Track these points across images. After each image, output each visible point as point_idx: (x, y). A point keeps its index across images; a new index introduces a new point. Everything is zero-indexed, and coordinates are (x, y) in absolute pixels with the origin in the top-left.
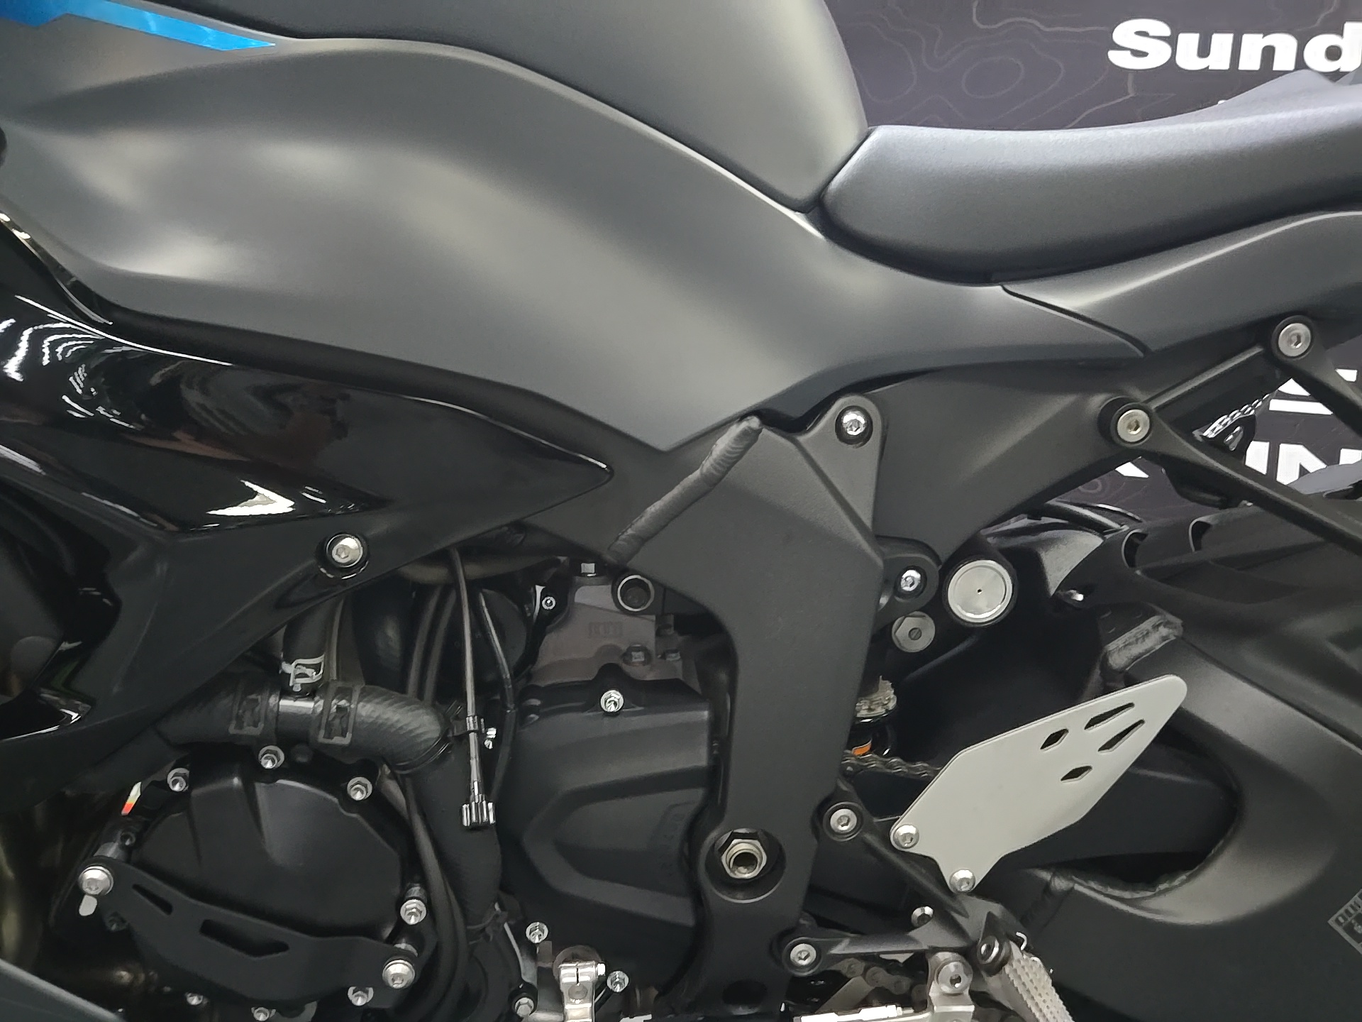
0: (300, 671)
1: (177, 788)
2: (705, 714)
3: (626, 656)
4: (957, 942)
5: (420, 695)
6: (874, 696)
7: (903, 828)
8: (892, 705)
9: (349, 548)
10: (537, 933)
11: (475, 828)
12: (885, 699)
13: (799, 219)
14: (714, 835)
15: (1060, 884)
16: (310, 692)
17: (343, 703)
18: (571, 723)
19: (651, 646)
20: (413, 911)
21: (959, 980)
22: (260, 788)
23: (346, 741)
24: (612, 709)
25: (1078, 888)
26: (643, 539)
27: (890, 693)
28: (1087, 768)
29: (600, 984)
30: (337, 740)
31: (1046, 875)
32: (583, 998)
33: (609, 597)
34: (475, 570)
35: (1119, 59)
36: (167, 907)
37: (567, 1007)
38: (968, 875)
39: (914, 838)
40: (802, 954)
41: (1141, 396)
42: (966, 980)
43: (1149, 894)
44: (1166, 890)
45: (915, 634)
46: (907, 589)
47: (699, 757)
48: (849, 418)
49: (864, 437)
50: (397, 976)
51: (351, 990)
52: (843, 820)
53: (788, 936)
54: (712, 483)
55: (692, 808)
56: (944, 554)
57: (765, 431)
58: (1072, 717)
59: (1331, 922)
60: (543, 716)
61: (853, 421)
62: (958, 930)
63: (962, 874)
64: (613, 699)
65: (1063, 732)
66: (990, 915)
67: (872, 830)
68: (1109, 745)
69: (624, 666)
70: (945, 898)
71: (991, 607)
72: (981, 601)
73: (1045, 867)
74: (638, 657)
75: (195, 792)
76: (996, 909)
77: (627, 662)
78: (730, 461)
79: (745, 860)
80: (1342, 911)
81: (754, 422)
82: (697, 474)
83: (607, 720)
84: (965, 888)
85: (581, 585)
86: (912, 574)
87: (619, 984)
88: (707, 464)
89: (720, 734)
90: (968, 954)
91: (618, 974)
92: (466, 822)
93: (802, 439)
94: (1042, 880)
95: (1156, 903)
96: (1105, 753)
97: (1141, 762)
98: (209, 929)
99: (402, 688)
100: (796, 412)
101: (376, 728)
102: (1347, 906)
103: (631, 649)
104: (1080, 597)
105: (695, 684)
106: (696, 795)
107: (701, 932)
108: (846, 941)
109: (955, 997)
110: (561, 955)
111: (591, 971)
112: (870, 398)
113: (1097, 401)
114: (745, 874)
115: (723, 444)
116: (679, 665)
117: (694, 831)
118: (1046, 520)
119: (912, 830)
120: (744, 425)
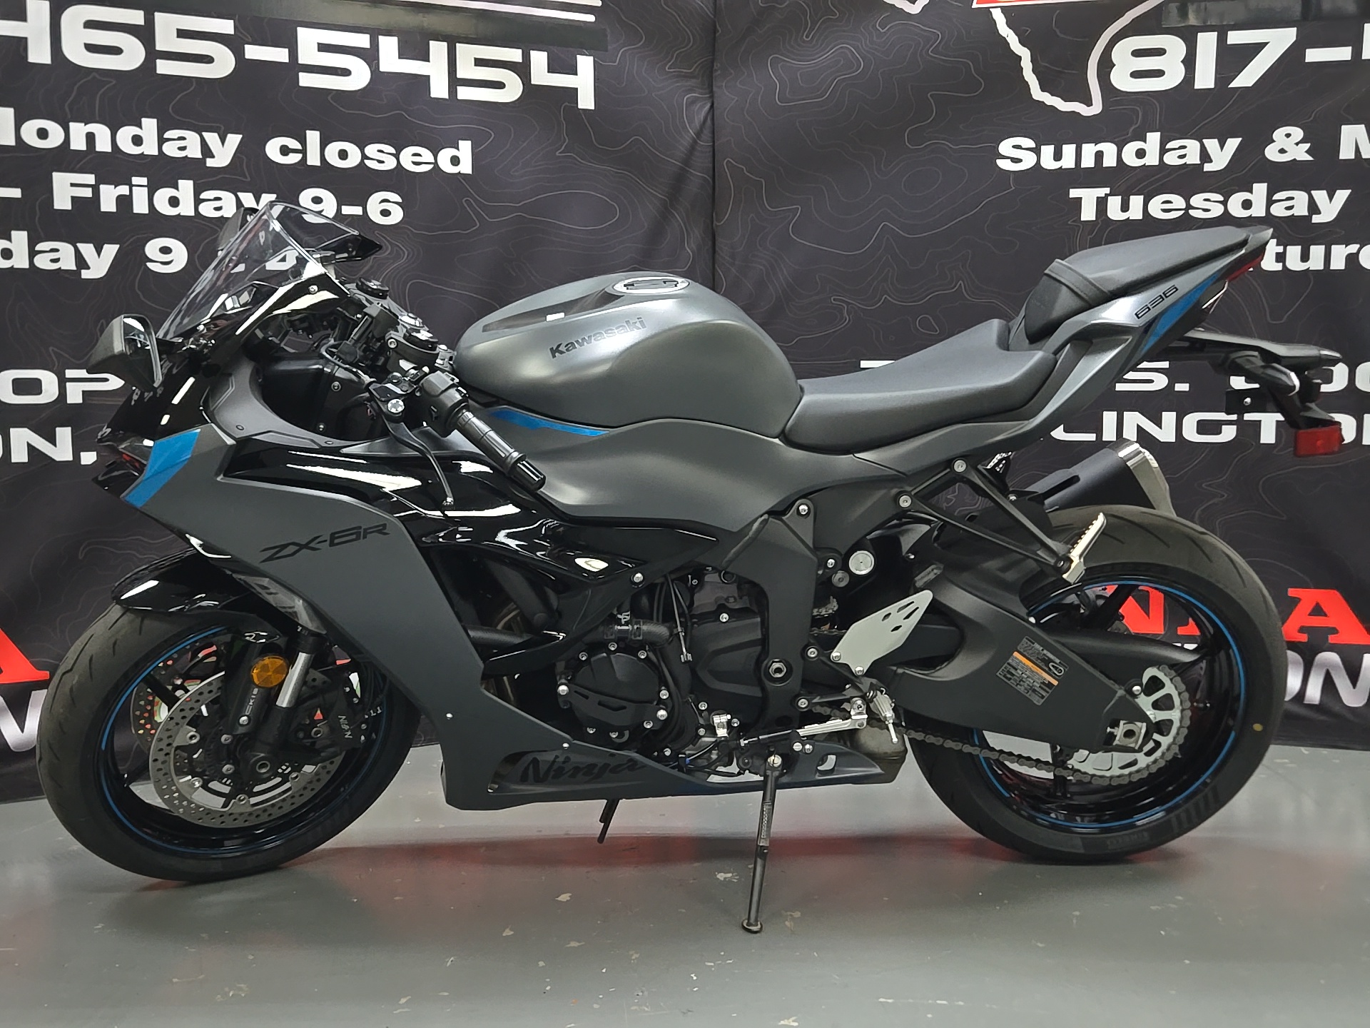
0: (624, 617)
1: (584, 659)
2: (759, 619)
3: (727, 599)
4: (860, 694)
5: (658, 620)
6: (828, 606)
7: (834, 654)
8: (835, 609)
9: (639, 577)
10: (703, 706)
11: (686, 662)
12: (833, 606)
13: (777, 441)
14: (766, 662)
15: (900, 671)
16: (627, 624)
17: (638, 626)
18: (709, 627)
19: (736, 595)
20: (664, 694)
21: (861, 707)
22: (612, 656)
23: (641, 638)
24: (724, 620)
25: (907, 671)
26: (731, 561)
27: (835, 604)
28: (900, 626)
29: (729, 722)
30: (638, 638)
31: (895, 668)
32: (724, 728)
33: (719, 578)
34: (673, 576)
35: (1004, 164)
36: (587, 697)
37: (717, 731)
38: (862, 669)
39: (839, 657)
40: (803, 703)
41: (909, 489)
42: (864, 707)
43: (933, 671)
44: (939, 670)
45: (841, 580)
46: (830, 566)
47: (758, 635)
48: (801, 508)
49: (808, 514)
50: (662, 716)
51: (645, 723)
52: (812, 653)
53: (797, 697)
54: (754, 539)
55: (757, 653)
56: (843, 552)
57: (770, 519)
58: (892, 609)
59: (998, 674)
60: (699, 625)
61: (803, 508)
62: (860, 690)
63: (859, 668)
64: (724, 617)
65: (890, 614)
66: (871, 683)
67: (824, 655)
68: (907, 617)
69: (727, 604)
70: (853, 678)
71: (867, 568)
72: (862, 566)
73: (894, 665)
74: (732, 600)
75: (592, 659)
76: (874, 681)
77: (728, 603)
78: (759, 531)
79: (778, 670)
80: (1001, 670)
81: (766, 516)
82: (747, 537)
83: (723, 624)
84: (860, 674)
85: (706, 574)
86: (831, 561)
87: (736, 723)
88: (751, 533)
89: (765, 625)
90: (863, 697)
91: (735, 720)
92: (683, 661)
93: (784, 518)
94: (892, 670)
95: (937, 674)
96: (906, 620)
97: (920, 622)
98: (600, 704)
99: (652, 619)
100: (781, 508)
101: (649, 633)
102: (1003, 668)
103: (728, 597)
104: (912, 557)
105: (755, 608)
106: (759, 648)
107: (765, 698)
108: (818, 697)
109: (860, 713)
110: (713, 714)
111: (725, 718)
112: (808, 499)
113: (895, 491)
114: (779, 675)
115: (756, 525)
116: (748, 602)
117: (759, 662)
118: (904, 520)
119: (838, 654)
120: (763, 518)
